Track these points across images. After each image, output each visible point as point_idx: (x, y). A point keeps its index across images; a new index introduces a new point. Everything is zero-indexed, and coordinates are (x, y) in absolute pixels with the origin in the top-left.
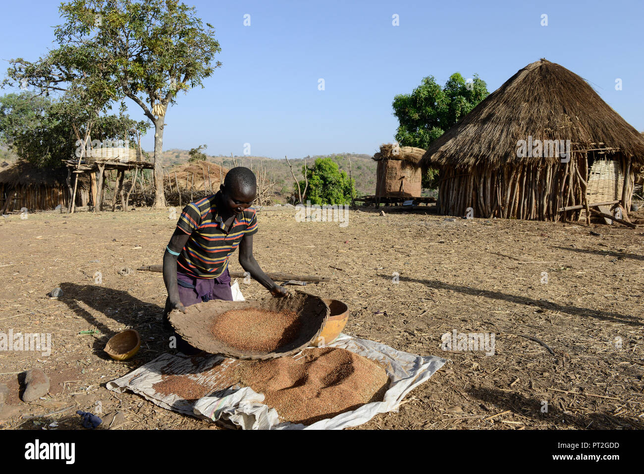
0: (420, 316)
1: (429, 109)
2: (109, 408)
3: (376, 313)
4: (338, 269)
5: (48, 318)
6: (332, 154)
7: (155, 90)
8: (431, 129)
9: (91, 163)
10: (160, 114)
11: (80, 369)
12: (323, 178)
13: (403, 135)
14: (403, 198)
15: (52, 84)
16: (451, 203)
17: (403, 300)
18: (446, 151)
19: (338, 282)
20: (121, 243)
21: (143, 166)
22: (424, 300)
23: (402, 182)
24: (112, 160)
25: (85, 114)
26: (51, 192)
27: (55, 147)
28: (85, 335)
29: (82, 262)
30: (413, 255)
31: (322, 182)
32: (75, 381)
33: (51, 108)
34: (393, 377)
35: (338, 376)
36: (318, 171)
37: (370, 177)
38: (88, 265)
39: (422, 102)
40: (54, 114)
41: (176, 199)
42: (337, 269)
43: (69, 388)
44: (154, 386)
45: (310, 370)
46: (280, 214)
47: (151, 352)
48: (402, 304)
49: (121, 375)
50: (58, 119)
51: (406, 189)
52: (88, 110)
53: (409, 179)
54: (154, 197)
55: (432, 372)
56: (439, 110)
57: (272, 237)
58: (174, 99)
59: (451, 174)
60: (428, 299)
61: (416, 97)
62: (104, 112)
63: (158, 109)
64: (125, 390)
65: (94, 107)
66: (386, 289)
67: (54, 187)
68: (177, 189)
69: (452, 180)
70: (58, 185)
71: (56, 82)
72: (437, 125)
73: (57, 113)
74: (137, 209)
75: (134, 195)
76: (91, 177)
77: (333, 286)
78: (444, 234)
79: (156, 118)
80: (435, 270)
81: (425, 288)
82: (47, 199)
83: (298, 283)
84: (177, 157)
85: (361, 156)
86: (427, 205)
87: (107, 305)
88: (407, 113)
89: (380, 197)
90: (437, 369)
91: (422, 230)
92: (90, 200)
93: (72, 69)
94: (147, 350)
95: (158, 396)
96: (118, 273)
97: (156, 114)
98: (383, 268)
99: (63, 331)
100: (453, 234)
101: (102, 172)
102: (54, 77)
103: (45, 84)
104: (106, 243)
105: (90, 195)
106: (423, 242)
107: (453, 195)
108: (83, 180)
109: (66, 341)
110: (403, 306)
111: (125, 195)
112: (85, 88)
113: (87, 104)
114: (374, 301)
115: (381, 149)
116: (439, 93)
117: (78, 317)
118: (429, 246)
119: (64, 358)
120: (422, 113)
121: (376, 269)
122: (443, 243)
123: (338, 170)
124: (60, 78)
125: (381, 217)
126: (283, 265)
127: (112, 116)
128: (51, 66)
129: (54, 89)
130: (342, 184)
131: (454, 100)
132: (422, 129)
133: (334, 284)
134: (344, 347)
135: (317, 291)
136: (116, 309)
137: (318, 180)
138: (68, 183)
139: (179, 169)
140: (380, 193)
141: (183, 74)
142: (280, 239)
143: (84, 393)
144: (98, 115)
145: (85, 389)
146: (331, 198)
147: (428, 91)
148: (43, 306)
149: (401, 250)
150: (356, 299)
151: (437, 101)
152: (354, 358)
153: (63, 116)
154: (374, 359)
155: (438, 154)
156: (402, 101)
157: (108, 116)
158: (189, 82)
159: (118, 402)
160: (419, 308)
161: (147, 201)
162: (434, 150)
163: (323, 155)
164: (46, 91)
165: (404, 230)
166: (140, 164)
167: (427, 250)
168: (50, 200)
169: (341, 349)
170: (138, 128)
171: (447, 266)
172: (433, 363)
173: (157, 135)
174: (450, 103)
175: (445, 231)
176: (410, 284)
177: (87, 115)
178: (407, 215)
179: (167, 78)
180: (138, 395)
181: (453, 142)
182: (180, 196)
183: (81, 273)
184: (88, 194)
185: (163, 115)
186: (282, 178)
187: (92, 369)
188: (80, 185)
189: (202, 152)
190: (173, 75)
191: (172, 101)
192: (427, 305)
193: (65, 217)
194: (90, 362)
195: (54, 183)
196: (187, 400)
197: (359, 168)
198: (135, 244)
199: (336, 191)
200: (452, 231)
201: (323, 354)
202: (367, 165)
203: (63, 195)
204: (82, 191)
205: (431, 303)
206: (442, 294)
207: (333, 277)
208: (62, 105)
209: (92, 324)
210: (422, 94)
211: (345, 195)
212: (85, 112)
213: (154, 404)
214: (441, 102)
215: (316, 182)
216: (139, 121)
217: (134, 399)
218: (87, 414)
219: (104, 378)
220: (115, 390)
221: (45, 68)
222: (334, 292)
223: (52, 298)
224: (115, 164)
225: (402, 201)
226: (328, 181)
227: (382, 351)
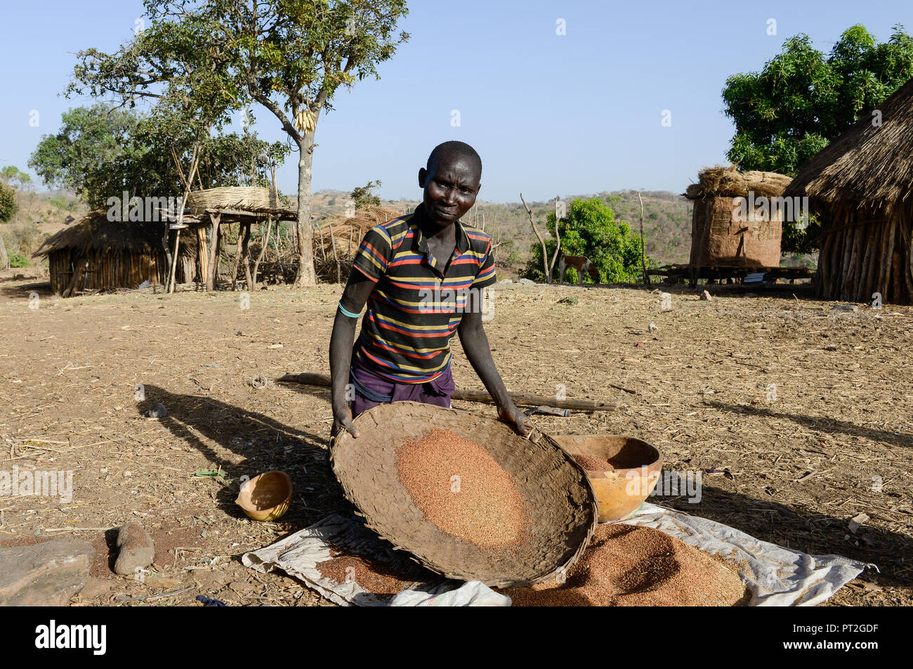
0: (799, 481)
1: (797, 99)
2: (248, 596)
3: (709, 471)
4: (627, 391)
5: (145, 449)
6: (601, 191)
7: (299, 86)
8: (802, 137)
9: (199, 212)
10: (308, 128)
11: (198, 530)
12: (585, 234)
13: (743, 151)
14: (743, 269)
15: (139, 88)
16: (847, 274)
17: (760, 451)
18: (837, 175)
19: (629, 412)
20: (249, 337)
21: (280, 215)
22: (804, 453)
23: (742, 238)
24: (232, 207)
25: (190, 133)
26: (138, 261)
27: (145, 188)
28: (203, 477)
29: (192, 365)
30: (774, 371)
31: (584, 241)
32: (193, 549)
33: (139, 125)
34: (756, 587)
35: (647, 576)
36: (576, 222)
37: (674, 234)
38: (202, 370)
39: (784, 85)
40: (143, 136)
41: (332, 270)
42: (624, 390)
43: (183, 559)
44: (319, 566)
45: (592, 561)
46: (512, 296)
47: (310, 512)
48: (760, 457)
49: (264, 544)
50: (149, 144)
51: (750, 252)
52: (195, 127)
53: (756, 233)
54: (297, 267)
55: (835, 585)
56: (818, 100)
57: (500, 333)
58: (330, 101)
59: (847, 221)
60: (812, 451)
61: (771, 77)
62: (219, 129)
63: (304, 118)
64: (272, 569)
65: (203, 122)
66: (724, 429)
67: (142, 253)
68: (333, 254)
69: (850, 231)
70: (149, 250)
71: (145, 84)
72: (813, 128)
73: (147, 134)
74: (270, 288)
75: (265, 265)
76: (198, 236)
77: (620, 419)
78: (835, 334)
79: (301, 134)
80: (823, 399)
81: (804, 431)
82: (133, 272)
83: (555, 412)
84: (331, 203)
85: (657, 195)
86: (792, 281)
87: (235, 433)
88: (753, 108)
89: (698, 267)
90: (846, 581)
91: (788, 327)
92: (197, 274)
93: (168, 61)
94: (304, 508)
95: (327, 583)
96: (249, 385)
97: (301, 127)
98: (716, 393)
99: (169, 470)
100: (854, 335)
101: (216, 225)
102: (142, 75)
103: (128, 88)
104: (227, 339)
105: (197, 266)
106: (792, 348)
107: (850, 262)
108: (188, 241)
109: (175, 485)
110: (762, 461)
111: (252, 266)
112: (189, 91)
113: (192, 117)
114: (703, 449)
115: (701, 176)
116: (818, 67)
117: (191, 450)
118: (804, 354)
119: (174, 512)
120: (784, 107)
121: (701, 393)
122: (835, 349)
123: (613, 220)
124: (150, 77)
125: (704, 303)
126: (524, 380)
127: (231, 136)
128: (137, 58)
129: (143, 95)
130: (621, 246)
131: (850, 78)
132: (783, 138)
133: (621, 417)
134: (654, 526)
135: (591, 426)
136: (248, 440)
137: (575, 238)
138: (164, 246)
139: (336, 221)
140: (699, 259)
141: (344, 57)
142: (515, 338)
143: (207, 567)
144: (209, 135)
145: (209, 563)
146: (600, 271)
147: (796, 65)
148: (137, 431)
149: (747, 362)
150: (667, 444)
151: (814, 82)
152: (676, 546)
153: (156, 139)
154: (714, 553)
155: (820, 182)
156: (742, 85)
157: (224, 136)
158: (354, 71)
159: (261, 587)
160: (796, 467)
161: (285, 275)
162: (812, 174)
163: (584, 194)
164: (130, 100)
165: (751, 324)
166: (275, 213)
167: (802, 362)
168: (137, 273)
169: (649, 529)
170: (271, 155)
171: (844, 391)
172: (836, 569)
173: (303, 163)
174: (842, 86)
175: (836, 329)
176: (774, 422)
177: (193, 134)
178: (755, 300)
179: (319, 66)
180: (294, 578)
181: (851, 158)
182: (339, 266)
183: (192, 383)
184: (194, 264)
185: (313, 128)
186: (509, 237)
187: (217, 532)
188: (183, 248)
189: (374, 192)
190: (329, 60)
191: (326, 104)
192: (811, 463)
193: (161, 299)
194: (214, 521)
195: (143, 248)
196: (375, 594)
197: (652, 217)
198: (271, 340)
199: (610, 258)
200: (851, 329)
201: (614, 536)
202: (668, 211)
203: (156, 267)
204: (185, 258)
205: (819, 459)
206: (841, 443)
207: (619, 404)
208: (153, 121)
209: (214, 461)
210: (783, 71)
211: (626, 265)
212: (189, 130)
213: (320, 595)
214: (823, 87)
215: (573, 242)
216: (272, 142)
217: (287, 585)
218: (214, 602)
219: (236, 547)
220: (256, 567)
221: (129, 61)
222: (623, 431)
223: (149, 419)
224: (237, 212)
225: (742, 274)
226: (595, 241)
227: (727, 538)
